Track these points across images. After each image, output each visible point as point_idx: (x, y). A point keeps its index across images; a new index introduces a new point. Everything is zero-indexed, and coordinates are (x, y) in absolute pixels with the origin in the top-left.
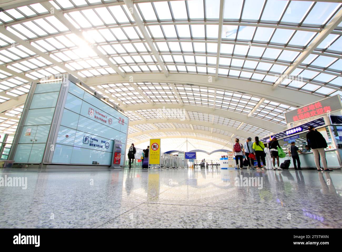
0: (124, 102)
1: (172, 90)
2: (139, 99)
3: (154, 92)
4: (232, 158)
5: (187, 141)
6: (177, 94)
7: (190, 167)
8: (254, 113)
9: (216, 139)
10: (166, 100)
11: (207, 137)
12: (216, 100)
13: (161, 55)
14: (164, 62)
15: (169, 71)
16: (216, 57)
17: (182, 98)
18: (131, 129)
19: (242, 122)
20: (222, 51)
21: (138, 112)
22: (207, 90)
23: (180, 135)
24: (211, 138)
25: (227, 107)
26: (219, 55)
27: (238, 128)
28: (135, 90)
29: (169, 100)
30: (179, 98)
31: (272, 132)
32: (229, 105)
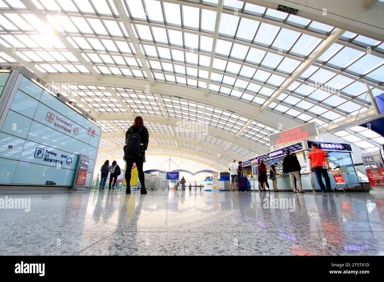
0: (97, 109)
1: (158, 101)
2: (117, 107)
3: (136, 102)
4: (216, 179)
5: (170, 159)
6: (163, 106)
7: (172, 189)
8: (242, 134)
9: (202, 159)
10: (149, 112)
11: (192, 156)
12: (205, 117)
13: (148, 60)
14: (151, 69)
15: (155, 79)
16: (208, 72)
17: (167, 112)
18: (103, 142)
19: (229, 142)
20: (215, 66)
21: (114, 122)
22: (196, 105)
23: (162, 152)
24: (196, 157)
25: (216, 125)
26: (211, 69)
27: (225, 148)
28: (113, 96)
29: (153, 112)
30: (165, 111)
31: (257, 154)
32: (218, 123)
